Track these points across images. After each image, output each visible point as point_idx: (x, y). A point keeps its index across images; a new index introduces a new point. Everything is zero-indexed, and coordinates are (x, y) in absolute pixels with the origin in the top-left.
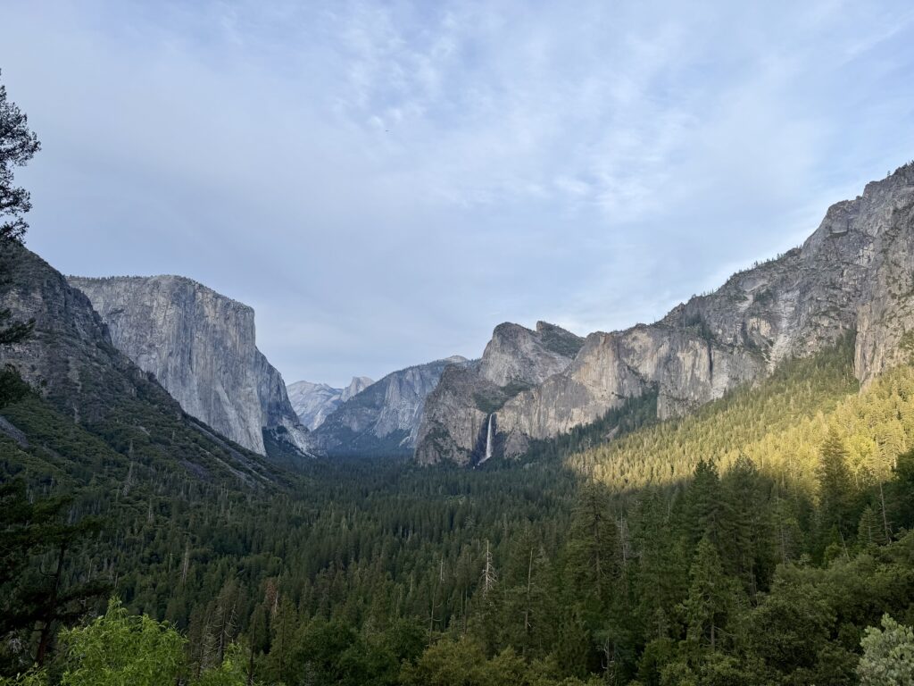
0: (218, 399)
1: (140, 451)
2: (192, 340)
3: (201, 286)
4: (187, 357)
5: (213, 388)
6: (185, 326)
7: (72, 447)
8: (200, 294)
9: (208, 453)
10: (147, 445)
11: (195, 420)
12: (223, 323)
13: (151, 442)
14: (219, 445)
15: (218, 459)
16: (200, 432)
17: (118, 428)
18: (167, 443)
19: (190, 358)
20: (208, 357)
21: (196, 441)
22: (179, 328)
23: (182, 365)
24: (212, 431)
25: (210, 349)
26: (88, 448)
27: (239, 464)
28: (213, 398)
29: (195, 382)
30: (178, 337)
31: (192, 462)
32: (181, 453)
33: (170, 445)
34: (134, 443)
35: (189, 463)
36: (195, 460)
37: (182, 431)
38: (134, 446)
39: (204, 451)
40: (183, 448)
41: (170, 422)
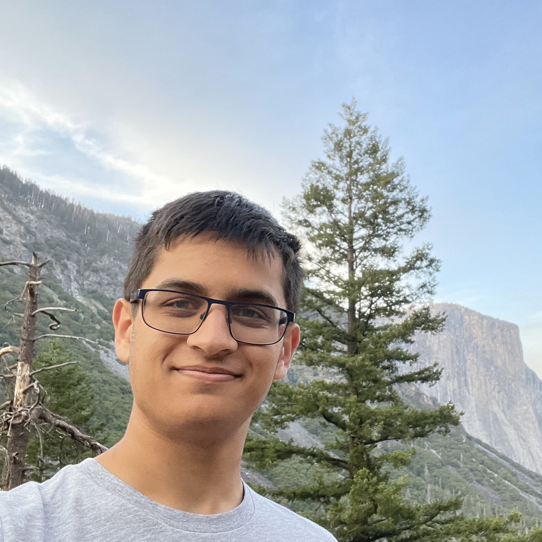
0: (496, 420)
1: (434, 474)
2: (465, 361)
3: (466, 309)
4: (463, 379)
5: (490, 408)
6: (458, 350)
8: (466, 317)
9: (496, 475)
10: (439, 468)
11: (479, 442)
12: (491, 343)
13: (443, 465)
14: (504, 467)
15: (507, 482)
16: (485, 453)
18: (456, 466)
19: (466, 380)
20: (482, 378)
21: (482, 463)
22: (452, 351)
23: (460, 388)
24: (496, 452)
25: (482, 369)
27: (528, 488)
28: (491, 419)
29: (473, 403)
30: (453, 361)
31: (482, 485)
32: (471, 474)
33: (459, 467)
34: (428, 466)
35: (480, 486)
36: (485, 482)
37: (468, 454)
38: (429, 469)
39: (491, 473)
40: (472, 470)
41: (457, 445)
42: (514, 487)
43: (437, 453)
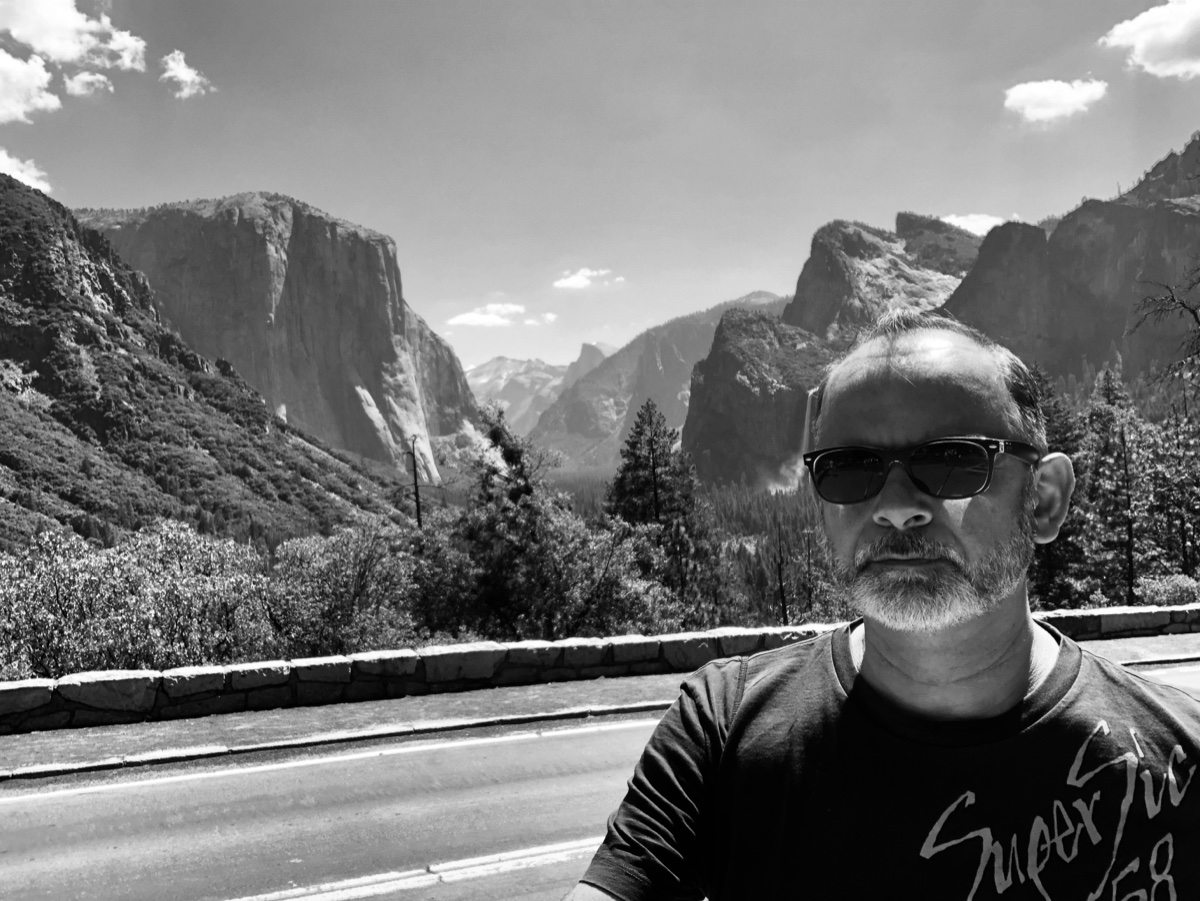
1: (201, 488)
2: (301, 301)
4: (296, 329)
7: (85, 488)
9: (315, 485)
10: (211, 478)
13: (220, 473)
14: (338, 471)
15: (333, 495)
16: (306, 453)
17: (165, 453)
18: (242, 474)
19: (302, 332)
20: (331, 328)
21: (292, 467)
23: (291, 344)
25: (331, 313)
26: (114, 488)
27: (369, 501)
31: (289, 502)
32: (270, 488)
34: (190, 476)
35: (285, 503)
36: (292, 497)
37: (270, 453)
38: (191, 481)
39: (305, 483)
40: (274, 480)
41: (251, 440)
42: (344, 501)
43: (212, 454)
